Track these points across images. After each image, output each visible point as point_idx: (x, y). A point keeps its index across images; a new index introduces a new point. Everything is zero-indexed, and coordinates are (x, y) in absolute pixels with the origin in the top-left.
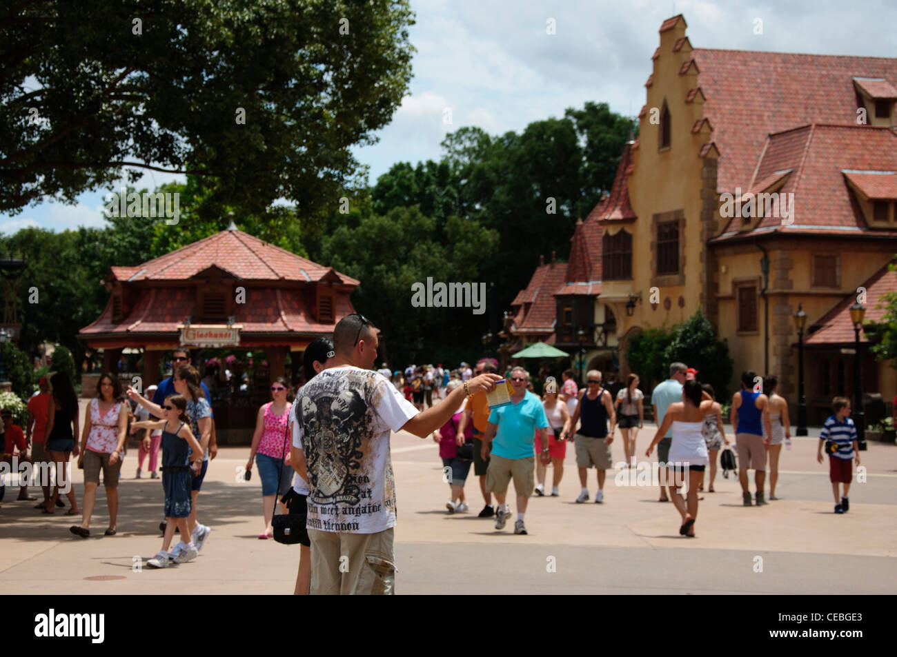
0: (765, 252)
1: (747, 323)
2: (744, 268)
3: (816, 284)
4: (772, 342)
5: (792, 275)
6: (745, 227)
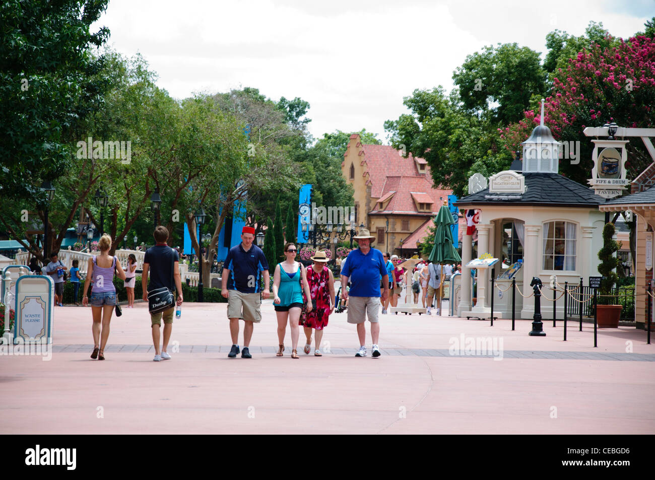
0: (388, 219)
1: (381, 241)
2: (380, 223)
3: (402, 230)
4: (389, 248)
5: (396, 227)
6: (381, 210)
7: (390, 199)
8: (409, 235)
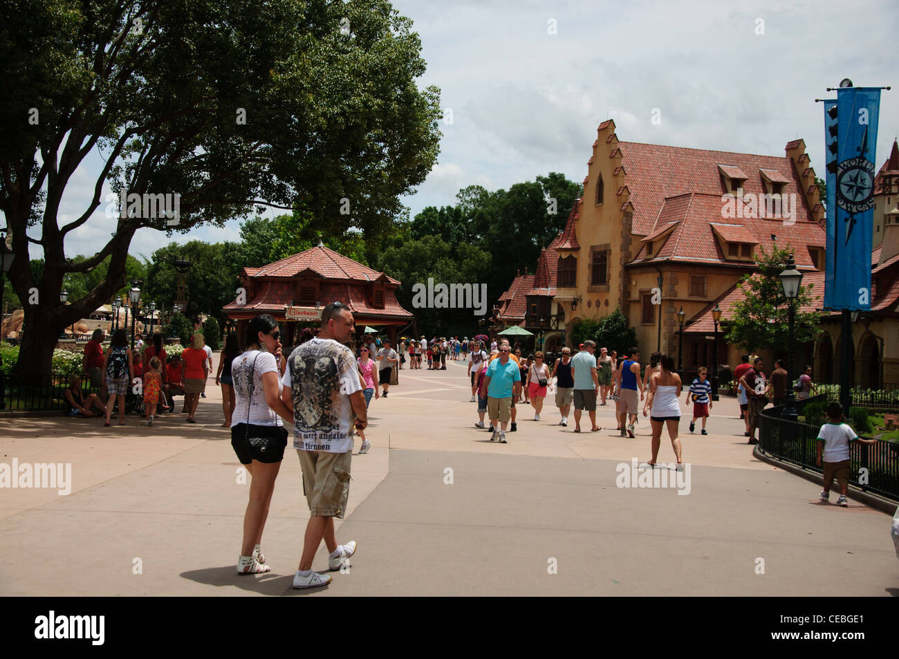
0: (661, 273)
1: (648, 318)
2: (647, 282)
5: (677, 288)
6: (649, 257)
7: (667, 236)
8: (705, 305)
